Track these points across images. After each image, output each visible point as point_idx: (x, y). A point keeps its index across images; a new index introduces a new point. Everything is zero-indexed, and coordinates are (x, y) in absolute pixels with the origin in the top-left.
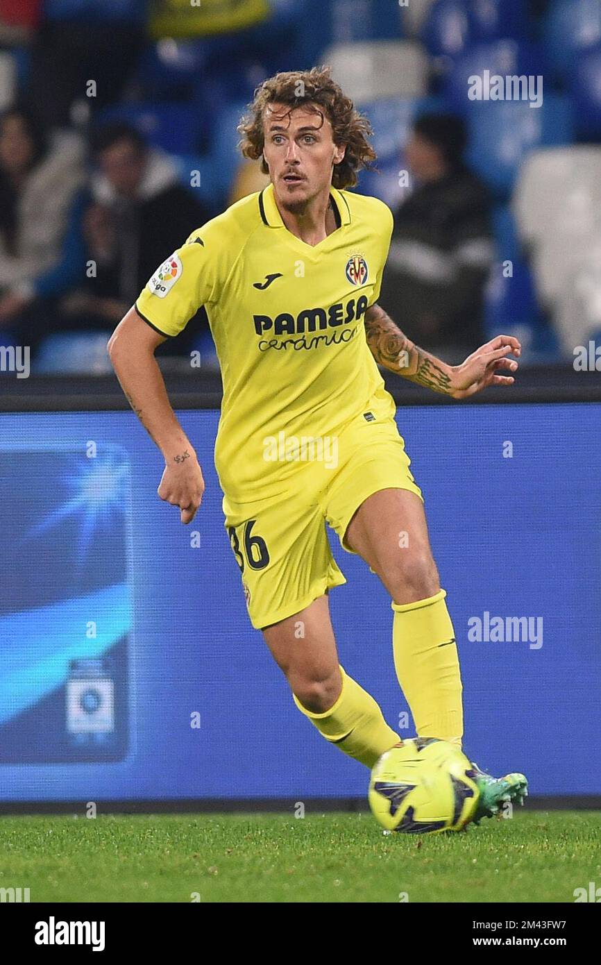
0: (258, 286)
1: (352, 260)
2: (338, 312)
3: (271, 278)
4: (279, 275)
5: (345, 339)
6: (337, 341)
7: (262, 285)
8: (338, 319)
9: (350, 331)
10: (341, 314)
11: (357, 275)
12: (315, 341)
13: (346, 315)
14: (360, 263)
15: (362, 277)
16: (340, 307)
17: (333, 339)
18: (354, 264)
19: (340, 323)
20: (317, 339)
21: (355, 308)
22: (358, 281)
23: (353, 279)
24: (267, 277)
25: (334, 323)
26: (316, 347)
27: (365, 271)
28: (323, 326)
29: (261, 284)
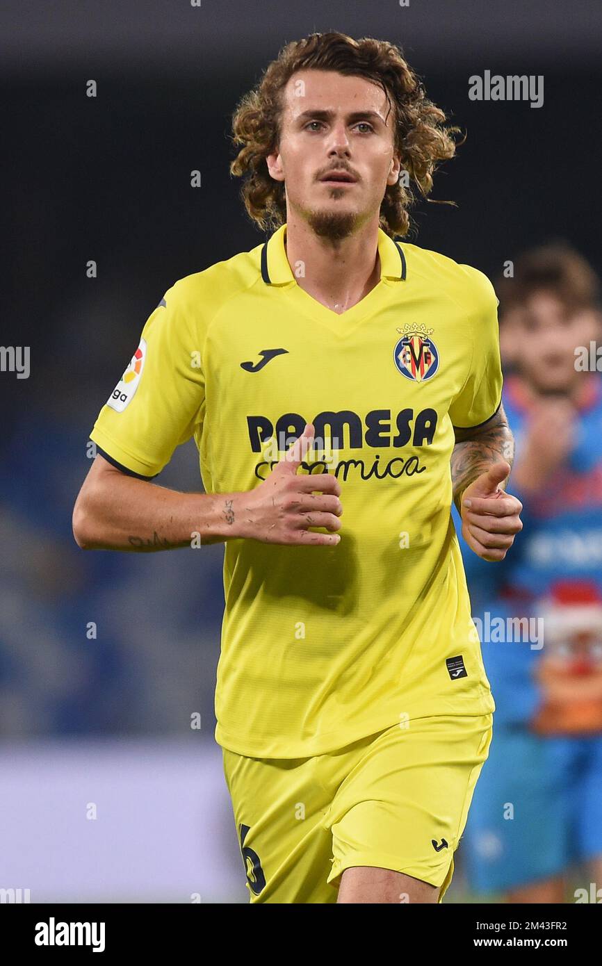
0: (247, 366)
1: (407, 339)
2: (382, 422)
3: (269, 355)
4: (282, 351)
5: (394, 474)
6: (380, 474)
7: (254, 366)
8: (382, 434)
9: (402, 460)
10: (387, 428)
11: (417, 363)
12: (343, 467)
13: (395, 432)
14: (422, 346)
15: (427, 368)
16: (386, 414)
17: (375, 469)
18: (411, 345)
19: (385, 442)
20: (347, 465)
21: (412, 424)
22: (418, 373)
23: (410, 369)
24: (263, 353)
25: (375, 441)
26: (345, 479)
27: (433, 358)
28: (356, 443)
29: (252, 363)
